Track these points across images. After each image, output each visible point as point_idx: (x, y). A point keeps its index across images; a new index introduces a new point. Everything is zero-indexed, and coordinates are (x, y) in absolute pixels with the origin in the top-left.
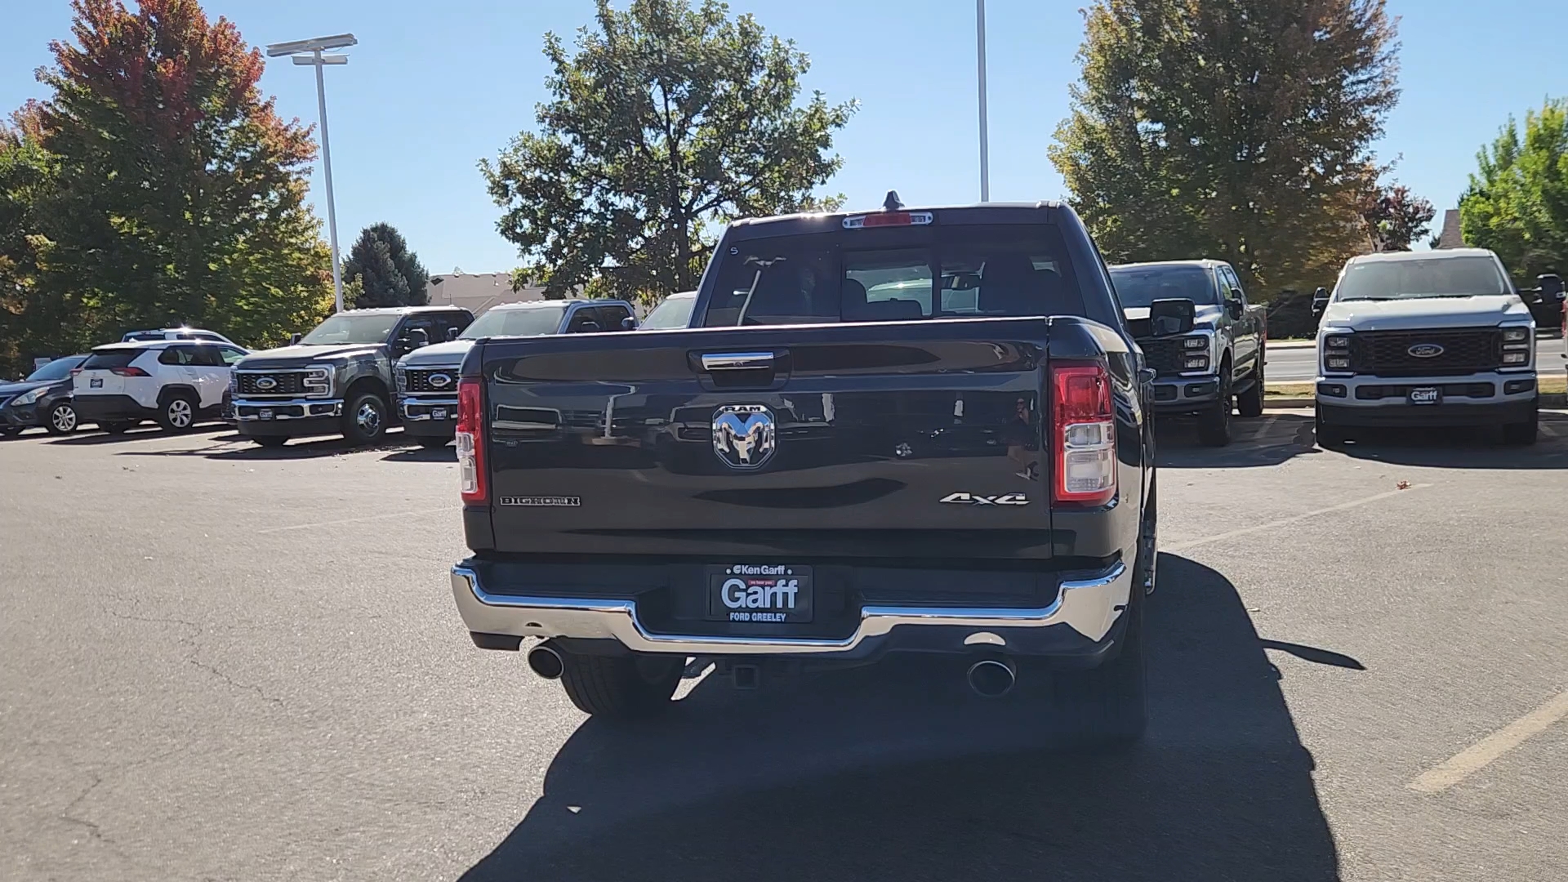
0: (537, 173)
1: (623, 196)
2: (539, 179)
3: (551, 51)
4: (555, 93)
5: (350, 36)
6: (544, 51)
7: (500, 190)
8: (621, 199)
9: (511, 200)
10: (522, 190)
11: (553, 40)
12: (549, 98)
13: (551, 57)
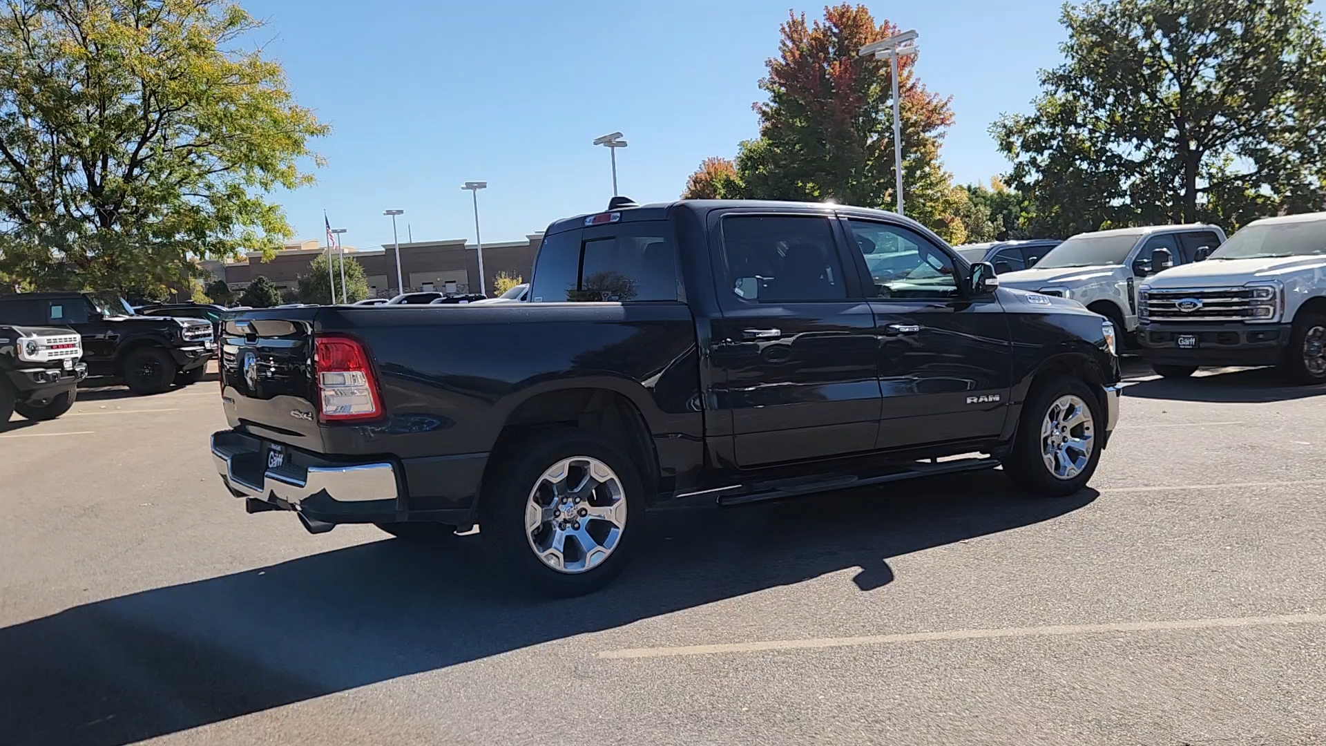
0: (1039, 129)
1: (1121, 142)
2: (1041, 135)
3: (1065, 19)
4: (1066, 56)
5: (913, 31)
6: (1060, 21)
7: (1007, 147)
8: (1119, 145)
9: (1018, 155)
10: (1026, 147)
11: (1069, 9)
12: (1062, 62)
13: (1065, 25)
